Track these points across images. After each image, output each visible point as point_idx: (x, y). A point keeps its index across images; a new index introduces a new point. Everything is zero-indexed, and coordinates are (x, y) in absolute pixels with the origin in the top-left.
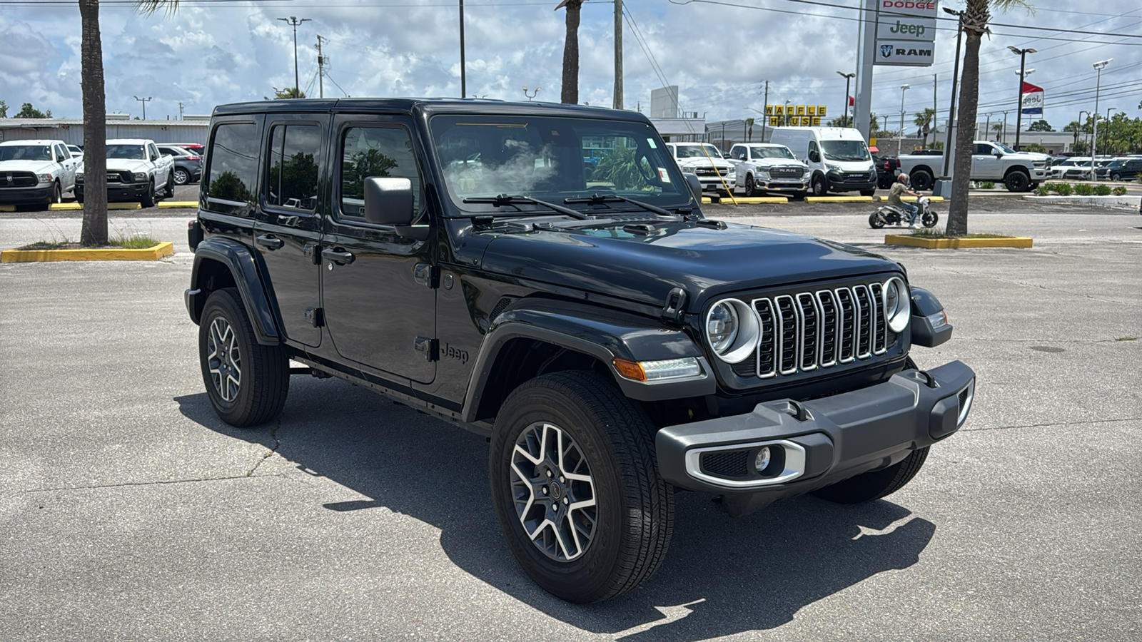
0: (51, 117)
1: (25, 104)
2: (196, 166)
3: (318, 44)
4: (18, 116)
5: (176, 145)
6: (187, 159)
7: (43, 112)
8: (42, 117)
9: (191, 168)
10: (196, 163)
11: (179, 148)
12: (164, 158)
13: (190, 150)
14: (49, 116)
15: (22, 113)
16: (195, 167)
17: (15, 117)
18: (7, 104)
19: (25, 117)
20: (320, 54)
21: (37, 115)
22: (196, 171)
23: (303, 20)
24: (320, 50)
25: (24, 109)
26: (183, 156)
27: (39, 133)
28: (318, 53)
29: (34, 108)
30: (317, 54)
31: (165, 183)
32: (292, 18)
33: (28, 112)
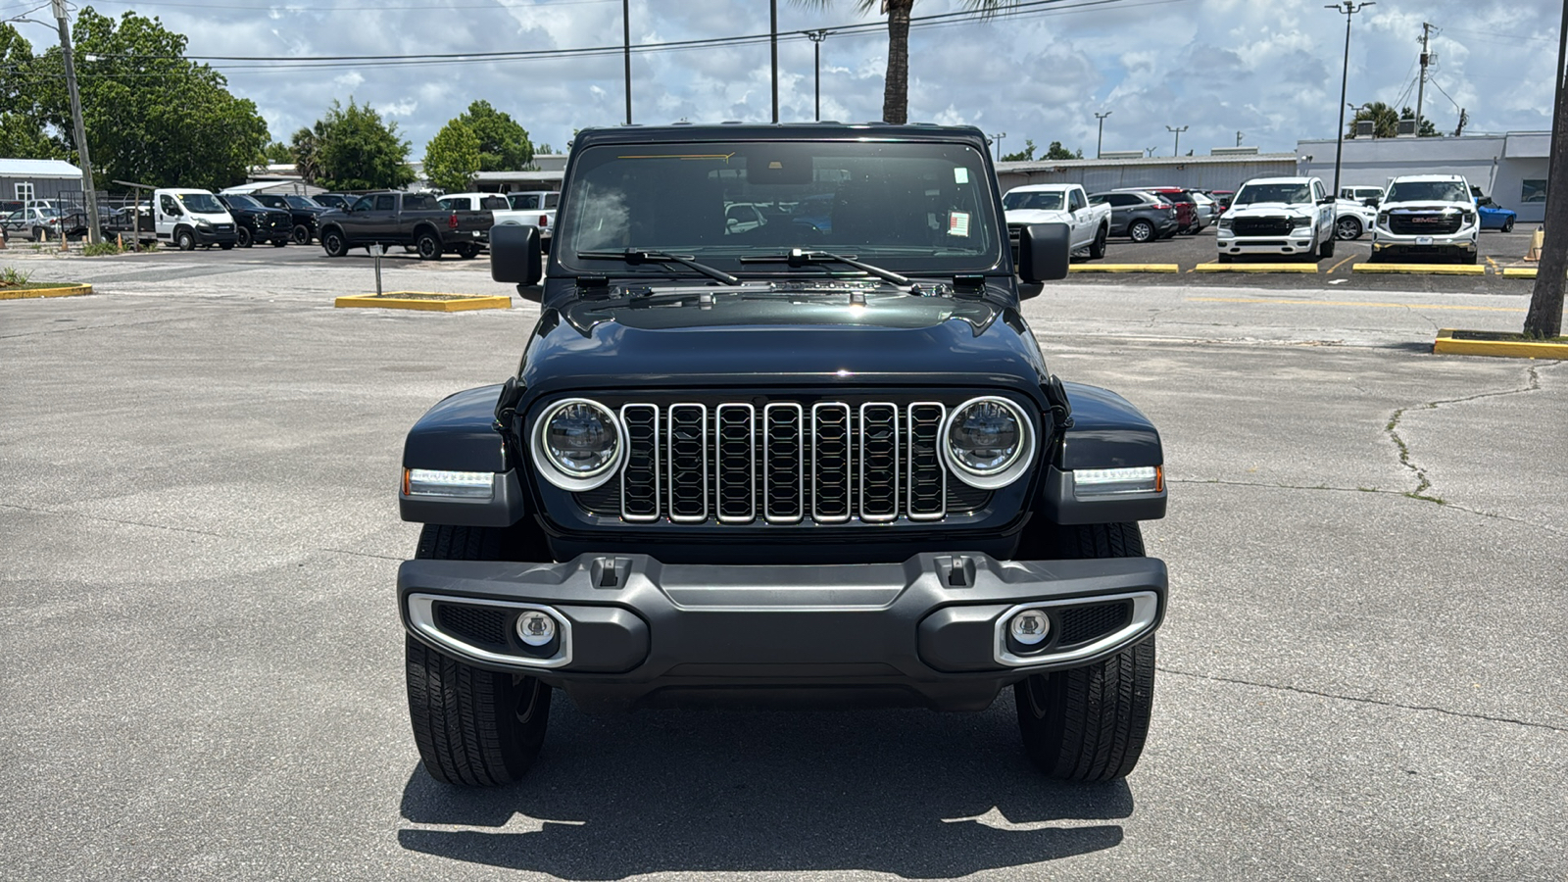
0: (1082, 158)
1: (1053, 144)
2: (1163, 216)
3: (1423, 36)
4: (1045, 158)
5: (1144, 190)
6: (1154, 208)
7: (1073, 152)
8: (1071, 157)
9: (1157, 219)
10: (1164, 213)
11: (1144, 194)
12: (1093, 209)
13: (1162, 197)
14: (1079, 157)
15: (1049, 154)
16: (1163, 219)
17: (1041, 159)
18: (1034, 144)
19: (1051, 158)
20: (1425, 50)
21: (1065, 156)
22: (1163, 223)
23: (1363, 4)
24: (1425, 44)
25: (1051, 149)
26: (1148, 205)
27: (1032, 179)
28: (1422, 49)
29: (1063, 148)
30: (1420, 51)
31: (1091, 240)
32: (1345, 3)
33: (1057, 152)
